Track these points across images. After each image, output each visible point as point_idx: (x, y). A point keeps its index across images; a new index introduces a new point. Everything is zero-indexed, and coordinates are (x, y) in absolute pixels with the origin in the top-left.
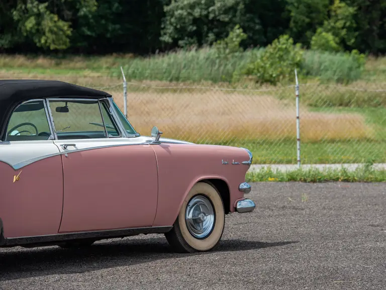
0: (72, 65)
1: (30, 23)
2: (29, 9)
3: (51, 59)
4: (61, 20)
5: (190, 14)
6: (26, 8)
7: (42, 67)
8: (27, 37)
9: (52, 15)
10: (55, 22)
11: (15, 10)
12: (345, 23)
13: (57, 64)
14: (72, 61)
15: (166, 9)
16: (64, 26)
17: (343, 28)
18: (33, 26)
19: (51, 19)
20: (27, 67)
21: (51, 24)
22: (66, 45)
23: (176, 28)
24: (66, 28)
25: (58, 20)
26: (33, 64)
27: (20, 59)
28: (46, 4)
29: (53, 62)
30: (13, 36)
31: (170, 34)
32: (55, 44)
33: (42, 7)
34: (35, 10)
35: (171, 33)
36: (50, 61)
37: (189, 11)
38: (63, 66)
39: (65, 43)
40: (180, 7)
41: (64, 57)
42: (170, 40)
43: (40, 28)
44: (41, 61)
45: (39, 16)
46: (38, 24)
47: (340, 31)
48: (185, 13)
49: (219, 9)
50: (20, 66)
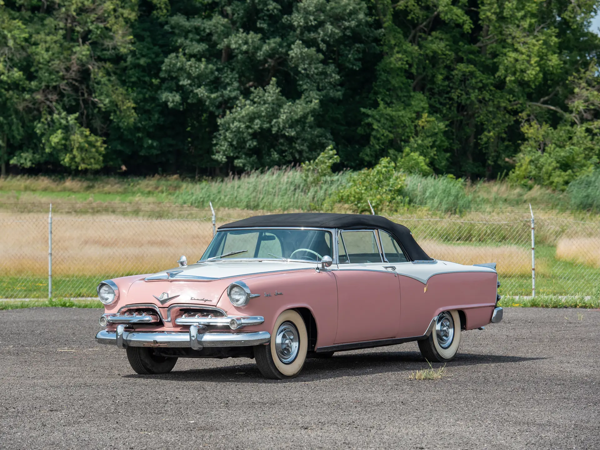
0: (107, 188)
1: (56, 138)
2: (56, 121)
3: (80, 181)
4: (92, 135)
5: (248, 127)
6: (52, 120)
7: (71, 190)
8: (51, 154)
9: (83, 129)
10: (86, 136)
11: (39, 122)
12: (434, 142)
13: (89, 188)
14: (107, 183)
15: (219, 121)
16: (97, 141)
17: (432, 147)
18: (60, 140)
19: (82, 134)
20: (53, 191)
21: (81, 140)
22: (99, 165)
23: (231, 145)
24: (99, 144)
25: (90, 135)
26: (59, 188)
27: (44, 182)
28: (77, 115)
29: (85, 184)
30: (34, 153)
31: (224, 151)
32: (84, 163)
33: (72, 118)
34: (64, 122)
35: (226, 150)
36: (80, 184)
37: (248, 124)
38: (96, 190)
39: (97, 162)
40: (237, 119)
41: (96, 180)
42: (224, 159)
43: (68, 143)
44: (69, 183)
45: (67, 129)
46: (66, 139)
47: (429, 150)
48: (243, 126)
49: (285, 122)
50: (45, 190)
